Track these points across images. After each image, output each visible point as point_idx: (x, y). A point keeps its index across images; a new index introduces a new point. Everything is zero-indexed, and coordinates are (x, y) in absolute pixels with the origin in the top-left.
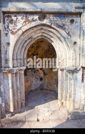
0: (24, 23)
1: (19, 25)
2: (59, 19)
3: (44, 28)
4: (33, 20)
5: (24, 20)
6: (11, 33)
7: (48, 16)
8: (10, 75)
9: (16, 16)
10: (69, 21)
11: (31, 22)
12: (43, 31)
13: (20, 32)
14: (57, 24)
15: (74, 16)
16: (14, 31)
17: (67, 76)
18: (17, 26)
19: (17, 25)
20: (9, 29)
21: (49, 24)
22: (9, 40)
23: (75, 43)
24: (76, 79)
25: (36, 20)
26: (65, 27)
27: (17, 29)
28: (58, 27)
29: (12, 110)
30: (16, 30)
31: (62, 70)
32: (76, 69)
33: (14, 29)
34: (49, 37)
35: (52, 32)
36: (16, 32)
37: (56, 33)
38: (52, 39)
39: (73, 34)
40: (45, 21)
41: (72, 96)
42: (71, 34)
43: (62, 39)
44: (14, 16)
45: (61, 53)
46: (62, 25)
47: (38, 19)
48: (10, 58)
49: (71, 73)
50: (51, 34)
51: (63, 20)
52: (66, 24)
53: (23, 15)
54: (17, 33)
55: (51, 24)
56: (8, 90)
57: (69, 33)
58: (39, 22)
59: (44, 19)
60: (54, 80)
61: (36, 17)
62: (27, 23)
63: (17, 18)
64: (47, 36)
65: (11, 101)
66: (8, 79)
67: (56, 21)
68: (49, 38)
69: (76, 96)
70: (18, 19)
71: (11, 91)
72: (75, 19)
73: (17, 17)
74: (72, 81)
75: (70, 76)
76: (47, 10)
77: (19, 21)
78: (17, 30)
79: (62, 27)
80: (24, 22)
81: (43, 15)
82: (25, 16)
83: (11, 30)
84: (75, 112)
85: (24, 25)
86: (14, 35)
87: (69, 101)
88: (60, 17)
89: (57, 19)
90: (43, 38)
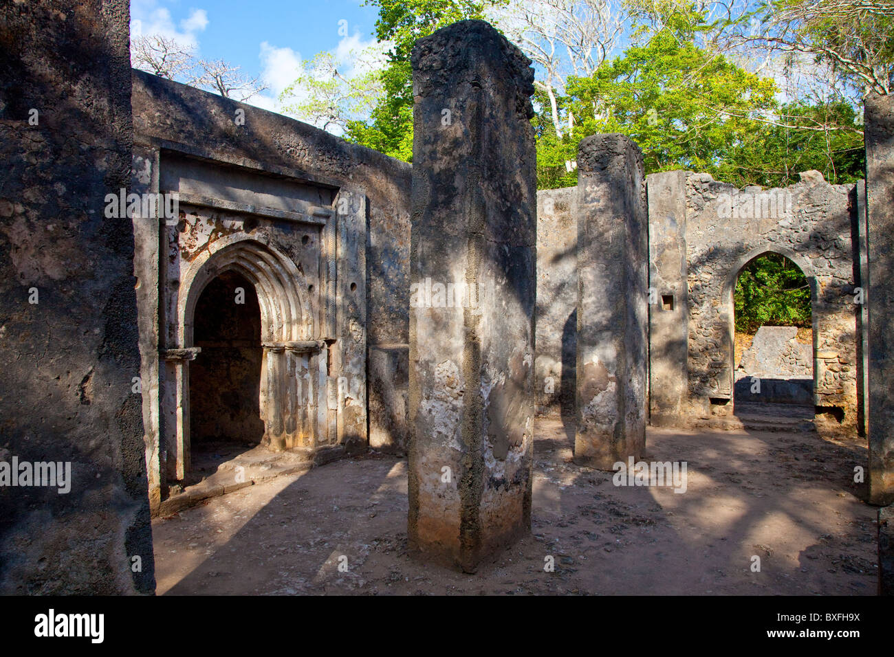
0: (214, 235)
1: (202, 239)
2: (283, 233)
3: (250, 248)
4: (232, 231)
5: (213, 227)
6: (183, 257)
7: (261, 222)
8: (179, 369)
9: (195, 214)
10: (300, 240)
11: (228, 233)
12: (243, 254)
13: (204, 257)
14: (278, 243)
15: (309, 229)
16: (192, 251)
17: (293, 365)
18: (197, 239)
19: (197, 236)
20: (178, 245)
21: (263, 242)
22: (178, 273)
23: (311, 287)
24: (315, 370)
25: (239, 230)
26: (294, 250)
27: (197, 247)
28: (281, 252)
29: (180, 473)
30: (195, 249)
31: (280, 351)
32: (317, 346)
33: (190, 246)
34: (252, 269)
35: (262, 259)
36: (196, 254)
37: (273, 262)
38: (259, 275)
39: (308, 267)
40: (256, 235)
41: (310, 411)
42: (304, 268)
43: (286, 278)
44: (192, 214)
45: (278, 309)
46: (287, 247)
47: (242, 228)
48: (179, 320)
49: (305, 356)
50: (261, 263)
51: (290, 236)
52: (295, 244)
53: (211, 214)
54: (198, 257)
55: (268, 243)
56: (172, 413)
57: (300, 265)
58: (243, 235)
59: (252, 228)
60: (219, 399)
61: (239, 224)
62: (220, 234)
63: (198, 220)
64: (248, 267)
65: (178, 445)
66: (174, 381)
67: (277, 236)
68: (249, 272)
69: (319, 408)
70: (200, 223)
71: (179, 411)
72: (311, 235)
73: (199, 217)
74: (308, 376)
75: (300, 363)
76: (264, 212)
77: (201, 227)
78: (199, 248)
79: (287, 251)
80: (214, 231)
81: (252, 221)
82: (215, 217)
83: (184, 248)
84: (322, 449)
85: (215, 240)
86: (189, 261)
87: (303, 427)
88: (283, 228)
89: (278, 231)
90: (236, 269)
